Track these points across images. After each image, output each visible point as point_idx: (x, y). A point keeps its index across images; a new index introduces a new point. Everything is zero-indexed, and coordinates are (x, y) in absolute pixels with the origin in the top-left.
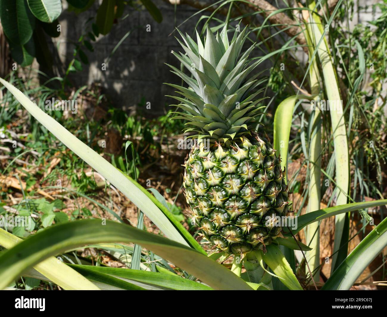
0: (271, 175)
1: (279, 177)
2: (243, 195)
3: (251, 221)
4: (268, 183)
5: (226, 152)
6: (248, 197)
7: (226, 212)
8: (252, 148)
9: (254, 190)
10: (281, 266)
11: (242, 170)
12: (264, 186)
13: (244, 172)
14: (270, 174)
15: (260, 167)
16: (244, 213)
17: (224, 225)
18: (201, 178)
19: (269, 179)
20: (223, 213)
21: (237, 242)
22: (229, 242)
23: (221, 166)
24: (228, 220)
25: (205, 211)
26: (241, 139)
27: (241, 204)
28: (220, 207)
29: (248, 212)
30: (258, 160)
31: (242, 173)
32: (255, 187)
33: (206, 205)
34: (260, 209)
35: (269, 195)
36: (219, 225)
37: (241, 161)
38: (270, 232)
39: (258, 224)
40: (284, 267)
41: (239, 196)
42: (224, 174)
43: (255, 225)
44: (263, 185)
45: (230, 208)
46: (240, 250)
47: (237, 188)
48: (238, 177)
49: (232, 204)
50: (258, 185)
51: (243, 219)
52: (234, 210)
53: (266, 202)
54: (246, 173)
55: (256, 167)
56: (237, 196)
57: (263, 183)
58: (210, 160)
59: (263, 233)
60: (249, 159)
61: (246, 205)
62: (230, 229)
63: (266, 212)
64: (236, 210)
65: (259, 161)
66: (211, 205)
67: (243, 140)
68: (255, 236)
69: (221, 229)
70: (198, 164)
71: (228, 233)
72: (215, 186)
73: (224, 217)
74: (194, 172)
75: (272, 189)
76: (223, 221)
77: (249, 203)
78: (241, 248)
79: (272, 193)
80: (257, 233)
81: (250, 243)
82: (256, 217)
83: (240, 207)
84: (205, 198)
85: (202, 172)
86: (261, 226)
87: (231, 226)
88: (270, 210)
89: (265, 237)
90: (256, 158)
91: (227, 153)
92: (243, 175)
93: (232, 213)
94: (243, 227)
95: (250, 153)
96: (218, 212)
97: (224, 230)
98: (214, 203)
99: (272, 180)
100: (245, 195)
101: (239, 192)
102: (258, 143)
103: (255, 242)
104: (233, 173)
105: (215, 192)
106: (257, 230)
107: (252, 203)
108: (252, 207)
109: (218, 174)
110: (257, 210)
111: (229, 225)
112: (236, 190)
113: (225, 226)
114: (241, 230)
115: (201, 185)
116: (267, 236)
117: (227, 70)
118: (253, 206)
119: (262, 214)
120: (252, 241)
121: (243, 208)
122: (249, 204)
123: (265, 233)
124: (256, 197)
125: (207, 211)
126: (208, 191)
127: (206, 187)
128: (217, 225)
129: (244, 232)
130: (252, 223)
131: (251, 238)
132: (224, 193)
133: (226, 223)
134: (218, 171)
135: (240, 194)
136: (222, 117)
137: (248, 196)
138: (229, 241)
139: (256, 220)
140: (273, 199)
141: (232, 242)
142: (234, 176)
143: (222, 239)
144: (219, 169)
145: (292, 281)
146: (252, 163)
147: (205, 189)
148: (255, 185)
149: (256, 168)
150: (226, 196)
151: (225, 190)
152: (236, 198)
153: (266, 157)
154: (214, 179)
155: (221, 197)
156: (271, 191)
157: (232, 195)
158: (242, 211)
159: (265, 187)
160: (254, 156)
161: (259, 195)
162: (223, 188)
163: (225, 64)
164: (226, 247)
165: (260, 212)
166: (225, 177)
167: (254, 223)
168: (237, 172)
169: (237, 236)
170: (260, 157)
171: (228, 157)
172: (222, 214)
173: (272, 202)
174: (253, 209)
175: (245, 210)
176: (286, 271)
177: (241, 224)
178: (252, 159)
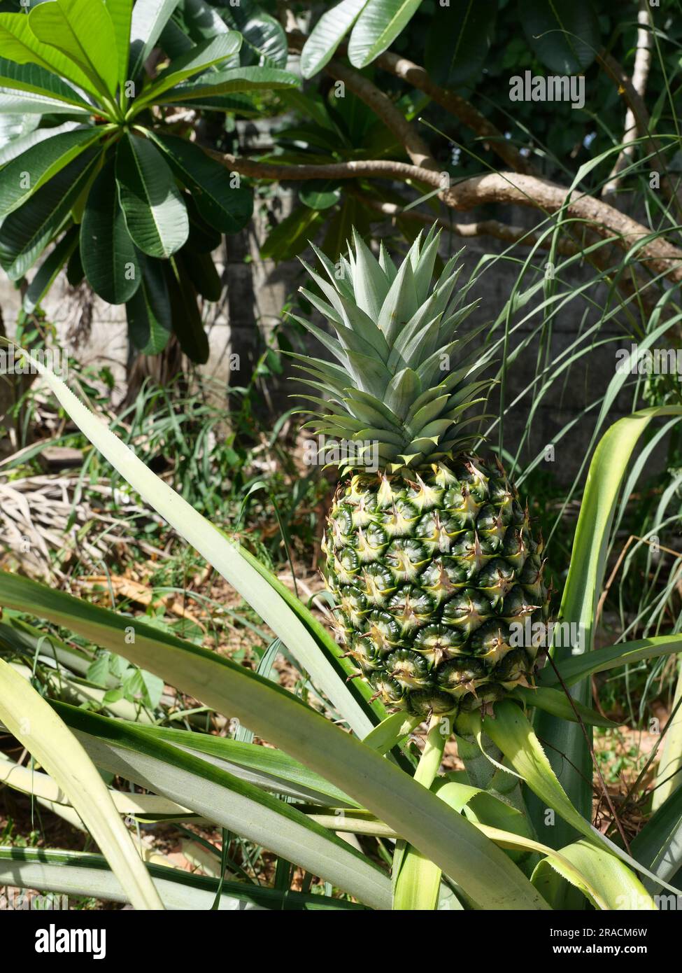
0: (494, 545)
1: (514, 551)
2: (426, 582)
3: (445, 641)
4: (483, 562)
5: (397, 493)
6: (435, 589)
7: (393, 619)
8: (454, 485)
9: (451, 573)
10: (525, 750)
11: (424, 530)
12: (473, 567)
13: (429, 534)
14: (491, 542)
15: (468, 525)
16: (430, 624)
17: (389, 648)
18: (347, 546)
19: (485, 552)
20: (387, 622)
21: (418, 686)
22: (403, 687)
23: (382, 522)
24: (396, 637)
25: (355, 617)
26: (434, 466)
27: (422, 602)
28: (381, 609)
29: (438, 621)
30: (463, 511)
31: (425, 536)
32: (452, 567)
33: (356, 604)
34: (463, 615)
35: (485, 586)
36: (381, 648)
37: (425, 511)
38: (490, 670)
39: (460, 649)
40: (531, 753)
41: (417, 586)
42: (389, 538)
43: (454, 650)
44: (471, 565)
45: (399, 611)
46: (428, 707)
47: (414, 568)
48: (417, 544)
49: (403, 602)
50: (461, 563)
51: (426, 637)
52: (407, 615)
53: (479, 601)
54: (433, 537)
55: (459, 525)
56: (414, 586)
57: (472, 561)
58: (364, 509)
59: (473, 671)
60: (444, 507)
61: (431, 605)
62: (402, 659)
63: (479, 624)
64: (412, 616)
65: (465, 513)
66: (364, 605)
67: (438, 470)
68: (455, 676)
69: (385, 656)
70: (344, 517)
71: (399, 665)
72: (372, 562)
73: (390, 630)
74: (336, 534)
75: (493, 575)
76: (386, 639)
77: (437, 602)
78: (429, 701)
79: (493, 584)
80: (461, 669)
81: (447, 690)
82: (454, 633)
83: (418, 610)
84: (354, 588)
85: (349, 534)
86: (468, 654)
87: (404, 650)
88: (489, 620)
89: (480, 680)
90: (459, 506)
91: (400, 494)
92: (427, 542)
93: (404, 620)
94: (428, 653)
95: (447, 495)
96: (378, 618)
97: (391, 660)
98: (370, 599)
99: (495, 556)
100: (429, 585)
101: (418, 576)
102: (469, 476)
103: (457, 691)
104: (405, 537)
105: (371, 576)
106: (460, 662)
107: (444, 601)
108: (446, 611)
109: (378, 538)
110: (457, 617)
111: (401, 648)
112: (410, 571)
113: (393, 651)
114: (426, 661)
115: (346, 561)
116: (486, 679)
117: (401, 320)
118: (448, 608)
119: (468, 627)
120: (451, 686)
121: (426, 612)
122: (438, 604)
123: (479, 671)
124: (453, 590)
125: (358, 616)
126: (359, 573)
127: (354, 566)
128: (377, 647)
129: (430, 664)
130: (448, 646)
131: (447, 679)
132: (387, 577)
133: (393, 643)
134: (378, 531)
135: (420, 582)
136: (394, 421)
137: (436, 586)
138: (403, 684)
139: (456, 640)
140: (497, 598)
141: (408, 685)
142: (408, 542)
143: (391, 681)
144: (379, 527)
145: (551, 787)
146: (448, 516)
147: (353, 569)
148: (453, 563)
149: (458, 527)
150: (391, 584)
151: (389, 572)
152: (412, 589)
153: (483, 506)
154: (369, 548)
155: (382, 587)
156: (491, 579)
157: (403, 583)
158: (424, 619)
159: (475, 570)
160: (455, 501)
161: (460, 585)
162: (386, 568)
163: (394, 308)
164: (399, 697)
165: (465, 622)
166: (390, 544)
167: (452, 645)
168: (415, 535)
169: (415, 674)
170: (467, 505)
171: (400, 503)
172: (384, 623)
173: (493, 603)
174: (448, 616)
175: (430, 617)
176: (537, 764)
177: (422, 647)
178: (450, 508)
